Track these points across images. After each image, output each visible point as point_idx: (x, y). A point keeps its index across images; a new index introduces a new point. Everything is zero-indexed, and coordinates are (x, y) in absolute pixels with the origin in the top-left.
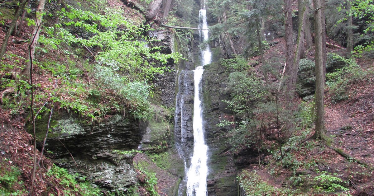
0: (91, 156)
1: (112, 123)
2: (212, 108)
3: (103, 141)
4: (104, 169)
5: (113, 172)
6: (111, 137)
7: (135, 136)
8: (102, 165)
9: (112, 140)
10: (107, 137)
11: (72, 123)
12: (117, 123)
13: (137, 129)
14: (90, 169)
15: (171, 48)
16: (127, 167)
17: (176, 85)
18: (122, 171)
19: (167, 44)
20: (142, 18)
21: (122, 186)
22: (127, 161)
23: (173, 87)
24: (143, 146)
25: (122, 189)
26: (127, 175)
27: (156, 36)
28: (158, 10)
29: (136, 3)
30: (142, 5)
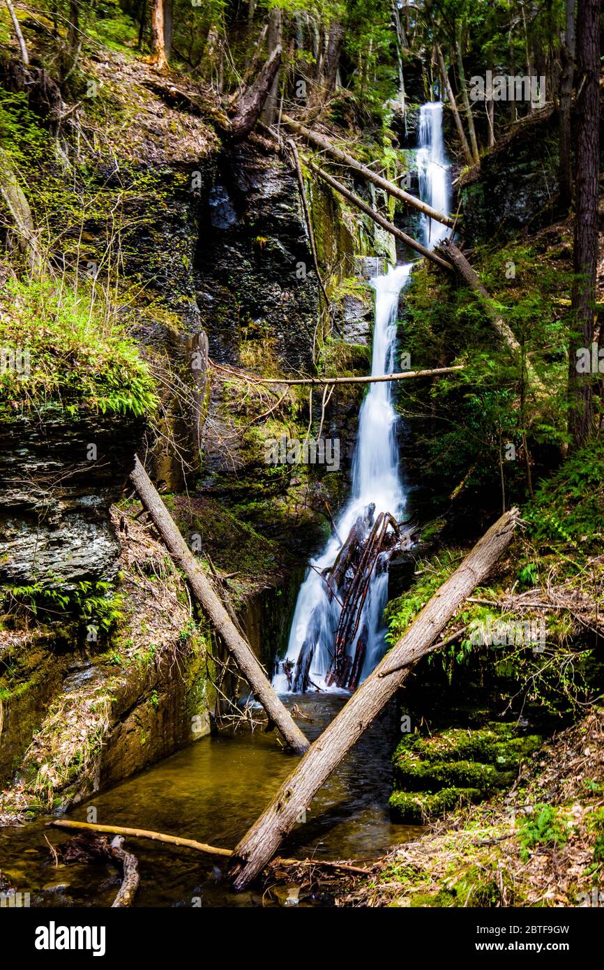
3: (3, 464)
4: (14, 535)
5: (41, 543)
6: (29, 454)
8: (9, 526)
9: (34, 464)
10: (16, 454)
12: (43, 418)
15: (301, 219)
16: (86, 532)
17: (318, 320)
18: (67, 542)
19: (287, 207)
20: (209, 139)
21: (61, 578)
22: (86, 516)
23: (310, 326)
24: (218, 481)
25: (62, 585)
26: (84, 552)
27: (259, 186)
28: (257, 110)
29: (193, 94)
30: (211, 99)
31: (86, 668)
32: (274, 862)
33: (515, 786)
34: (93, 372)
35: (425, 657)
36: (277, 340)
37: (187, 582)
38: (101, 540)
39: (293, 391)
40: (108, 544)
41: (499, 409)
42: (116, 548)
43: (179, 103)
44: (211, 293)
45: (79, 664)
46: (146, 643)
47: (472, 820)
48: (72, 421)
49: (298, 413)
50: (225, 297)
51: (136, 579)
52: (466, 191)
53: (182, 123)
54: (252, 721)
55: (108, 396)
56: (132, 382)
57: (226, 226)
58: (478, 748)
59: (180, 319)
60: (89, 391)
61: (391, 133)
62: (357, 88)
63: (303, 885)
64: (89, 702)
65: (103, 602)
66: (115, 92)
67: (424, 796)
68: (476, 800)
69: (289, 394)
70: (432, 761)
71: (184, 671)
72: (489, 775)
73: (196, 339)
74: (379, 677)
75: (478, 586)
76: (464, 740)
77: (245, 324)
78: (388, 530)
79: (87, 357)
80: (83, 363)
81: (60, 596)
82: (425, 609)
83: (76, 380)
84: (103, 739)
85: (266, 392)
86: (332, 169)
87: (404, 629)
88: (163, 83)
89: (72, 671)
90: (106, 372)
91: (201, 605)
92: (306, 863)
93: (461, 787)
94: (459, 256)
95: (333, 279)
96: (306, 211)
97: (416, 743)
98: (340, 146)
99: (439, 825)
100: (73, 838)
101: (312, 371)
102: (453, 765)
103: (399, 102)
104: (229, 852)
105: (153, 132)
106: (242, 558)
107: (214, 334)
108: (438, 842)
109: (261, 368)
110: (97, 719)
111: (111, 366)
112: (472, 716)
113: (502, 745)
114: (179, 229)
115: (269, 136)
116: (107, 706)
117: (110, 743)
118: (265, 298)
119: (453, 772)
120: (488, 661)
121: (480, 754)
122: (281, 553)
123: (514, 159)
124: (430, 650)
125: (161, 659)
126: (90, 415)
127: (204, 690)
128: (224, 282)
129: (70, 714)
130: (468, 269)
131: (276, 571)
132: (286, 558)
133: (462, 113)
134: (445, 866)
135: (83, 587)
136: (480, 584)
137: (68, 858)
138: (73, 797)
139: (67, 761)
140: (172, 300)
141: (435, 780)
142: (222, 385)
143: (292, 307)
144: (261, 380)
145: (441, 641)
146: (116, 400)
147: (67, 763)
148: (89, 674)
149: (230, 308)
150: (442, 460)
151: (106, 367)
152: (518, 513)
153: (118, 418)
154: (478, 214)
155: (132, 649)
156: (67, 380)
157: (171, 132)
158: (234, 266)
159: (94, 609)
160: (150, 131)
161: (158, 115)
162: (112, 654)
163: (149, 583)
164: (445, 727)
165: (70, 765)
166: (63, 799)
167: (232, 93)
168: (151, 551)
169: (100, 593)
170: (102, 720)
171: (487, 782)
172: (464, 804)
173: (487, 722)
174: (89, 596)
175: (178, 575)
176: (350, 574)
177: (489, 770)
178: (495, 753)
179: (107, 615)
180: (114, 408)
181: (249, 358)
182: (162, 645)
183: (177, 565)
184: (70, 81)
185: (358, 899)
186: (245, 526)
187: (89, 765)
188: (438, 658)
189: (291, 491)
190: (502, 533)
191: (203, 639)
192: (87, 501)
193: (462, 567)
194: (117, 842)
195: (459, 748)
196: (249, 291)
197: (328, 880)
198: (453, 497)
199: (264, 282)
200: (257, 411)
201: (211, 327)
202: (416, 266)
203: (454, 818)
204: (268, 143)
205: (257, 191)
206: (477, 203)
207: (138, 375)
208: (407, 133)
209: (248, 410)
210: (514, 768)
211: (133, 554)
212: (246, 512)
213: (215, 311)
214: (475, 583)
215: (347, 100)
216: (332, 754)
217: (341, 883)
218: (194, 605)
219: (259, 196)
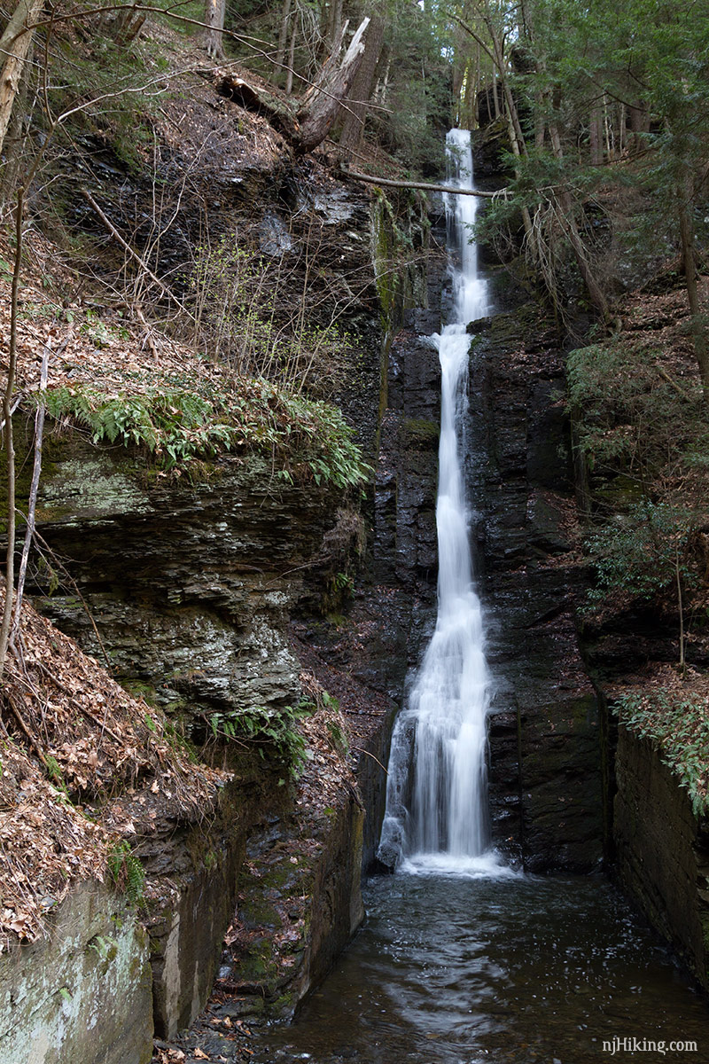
0: (165, 593)
1: (236, 482)
2: (502, 470)
3: (204, 541)
4: (201, 639)
5: (229, 653)
6: (228, 529)
7: (303, 532)
8: (197, 624)
9: (231, 543)
10: (216, 530)
11: (107, 473)
12: (252, 482)
13: (314, 508)
14: (158, 637)
16: (271, 640)
17: (380, 382)
18: (257, 652)
19: (357, 237)
22: (271, 619)
25: (260, 709)
26: (274, 666)
38: (285, 652)
40: (292, 659)
53: (249, 122)
57: (279, 253)
157: (238, 130)
192: (274, 599)
219: (324, 220)
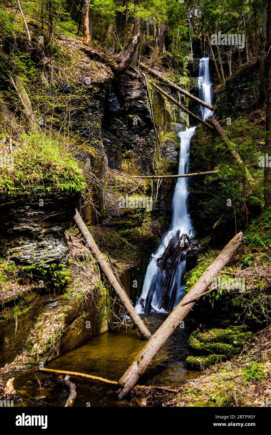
0: (6, 230)
1: (28, 193)
3: (18, 213)
4: (23, 244)
5: (35, 247)
6: (30, 208)
8: (21, 239)
9: (31, 212)
10: (24, 208)
14: (7, 244)
15: (148, 107)
16: (54, 242)
17: (155, 150)
18: (46, 247)
19: (142, 102)
20: (108, 73)
21: (43, 262)
22: (54, 235)
23: (152, 153)
24: (112, 220)
25: (44, 265)
26: (53, 251)
27: (130, 93)
28: (129, 61)
29: (102, 54)
30: (109, 56)
31: (54, 302)
32: (136, 387)
33: (241, 354)
34: (58, 173)
35: (202, 297)
36: (138, 159)
37: (98, 264)
38: (61, 246)
39: (145, 181)
40: (64, 247)
41: (234, 189)
42: (67, 249)
43: (96, 57)
44: (109, 139)
45: (51, 300)
46: (80, 291)
47: (223, 369)
48: (48, 194)
49: (147, 191)
50: (115, 140)
51: (76, 263)
52: (219, 95)
53: (97, 66)
54: (126, 325)
55: (64, 183)
56: (75, 177)
57: (116, 110)
58: (225, 337)
59: (95, 150)
60: (56, 181)
61: (187, 70)
62: (172, 51)
63: (148, 397)
64: (55, 316)
65: (62, 273)
66: (68, 52)
67: (202, 358)
68: (224, 360)
69: (143, 183)
70: (205, 343)
71: (97, 303)
72: (230, 349)
73: (103, 159)
74: (182, 306)
75: (225, 266)
76: (219, 333)
77: (124, 152)
78: (186, 242)
79: (55, 166)
80: (53, 169)
81: (43, 270)
82: (202, 276)
83: (50, 176)
84: (61, 333)
85: (133, 182)
86: (162, 86)
87: (193, 285)
88: (88, 49)
89: (48, 303)
90: (64, 173)
91: (104, 274)
92: (150, 387)
93: (218, 354)
94: (216, 123)
95: (162, 133)
96: (150, 104)
97: (198, 335)
98: (165, 76)
99: (208, 371)
100: (48, 376)
101: (152, 173)
102: (214, 344)
103: (190, 57)
104: (116, 383)
105: (84, 70)
106: (122, 254)
107: (110, 157)
108: (208, 378)
109: (131, 171)
110: (59, 324)
111: (66, 170)
112: (222, 323)
113: (236, 336)
114: (95, 111)
115: (134, 71)
116: (63, 318)
117: (64, 334)
118: (132, 141)
119: (214, 348)
120: (230, 299)
121: (226, 340)
122: (139, 251)
123: (240, 82)
124: (204, 294)
125: (87, 298)
126: (56, 191)
127: (105, 311)
128: (114, 134)
129: (47, 321)
130: (220, 129)
131: (137, 259)
132: (141, 254)
133: (218, 62)
134: (211, 389)
135: (53, 266)
136: (226, 265)
137: (45, 385)
138: (48, 358)
139: (46, 342)
140: (92, 142)
141: (206, 351)
142: (114, 179)
143: (144, 145)
144: (131, 176)
145: (209, 290)
146: (68, 185)
147: (45, 343)
148: (55, 304)
149: (117, 145)
150: (209, 211)
151: (64, 171)
152: (242, 234)
153: (68, 193)
154: (225, 105)
155: (74, 293)
156: (46, 176)
157: (92, 70)
158: (119, 127)
159: (57, 276)
160: (83, 69)
161: (86, 62)
162: (65, 296)
163: (81, 264)
164: (210, 328)
165: (47, 344)
166: (43, 359)
167: (118, 53)
168: (82, 250)
169: (61, 269)
170: (61, 324)
171: (229, 352)
172: (219, 362)
173: (229, 326)
174: (56, 270)
175: (94, 261)
176: (169, 261)
177: (230, 347)
178: (233, 339)
179: (63, 278)
180: (67, 188)
181: (125, 167)
182: (87, 291)
183: (94, 257)
184: (49, 48)
185: (173, 403)
186: (124, 240)
187: (55, 344)
188: (207, 298)
189: (144, 224)
190: (236, 243)
191: (105, 289)
192: (55, 229)
193: (218, 258)
194: (67, 378)
195: (217, 337)
196: (125, 138)
197: (159, 395)
198: (214, 227)
199: (132, 134)
200: (129, 190)
201: (109, 154)
202: (198, 128)
203: (215, 368)
204: (134, 74)
205: (129, 95)
206: (224, 100)
207: (77, 174)
208: (194, 70)
209: (125, 189)
210: (241, 346)
211: (75, 252)
212: (124, 234)
213: (111, 147)
214: (224, 265)
215: (168, 56)
216: (161, 340)
217: (165, 397)
218: (101, 274)
219: (130, 97)
